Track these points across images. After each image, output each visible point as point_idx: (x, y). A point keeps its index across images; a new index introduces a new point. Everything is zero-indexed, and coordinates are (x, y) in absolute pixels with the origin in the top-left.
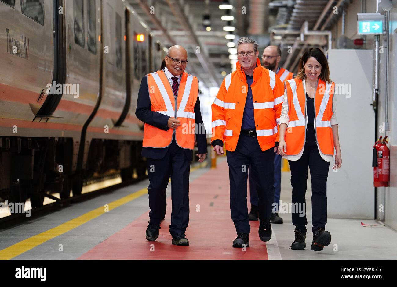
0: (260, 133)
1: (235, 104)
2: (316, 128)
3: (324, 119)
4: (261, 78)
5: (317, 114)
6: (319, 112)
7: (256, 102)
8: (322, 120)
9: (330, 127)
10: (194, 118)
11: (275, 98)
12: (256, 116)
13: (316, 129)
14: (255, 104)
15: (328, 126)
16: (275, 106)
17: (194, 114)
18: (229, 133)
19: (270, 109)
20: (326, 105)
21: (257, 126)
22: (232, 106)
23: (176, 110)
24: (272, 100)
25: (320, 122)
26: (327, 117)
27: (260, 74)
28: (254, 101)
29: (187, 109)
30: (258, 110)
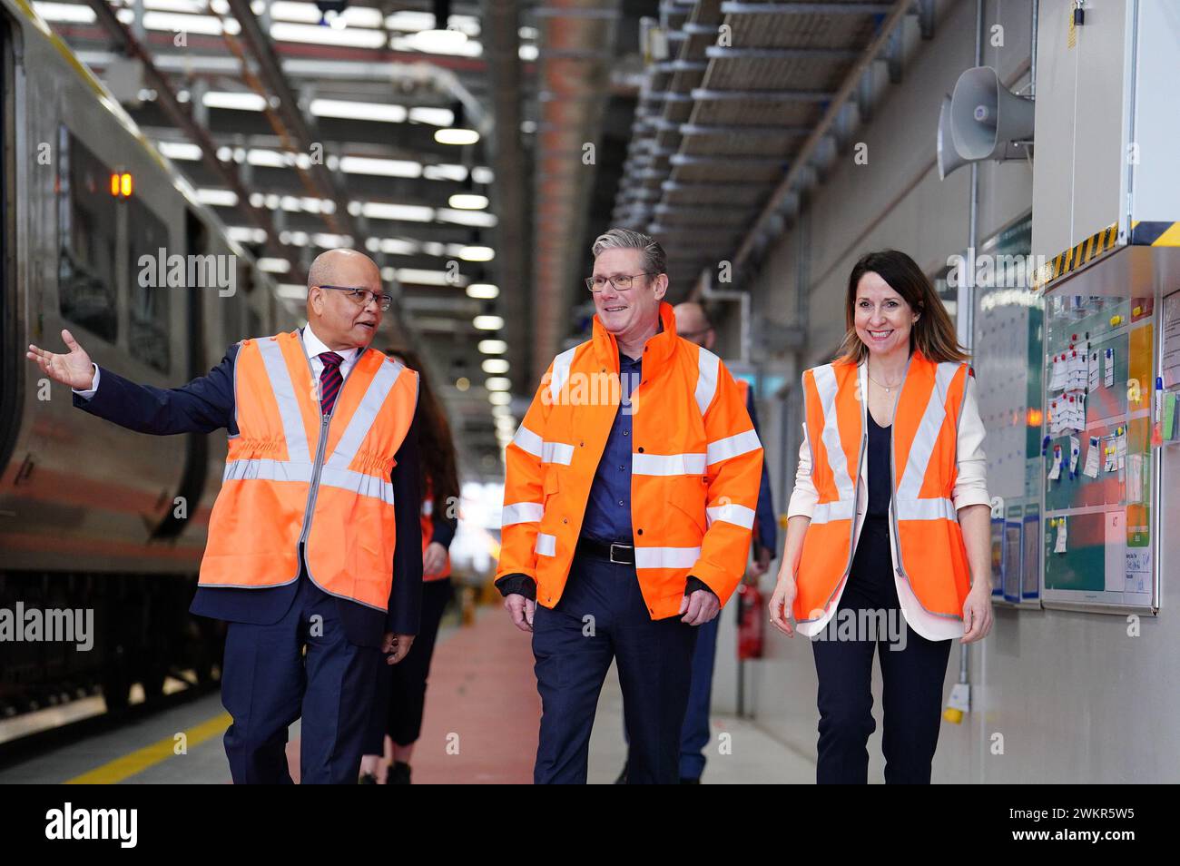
0: (646, 558)
1: (573, 447)
2: (897, 524)
3: (926, 493)
4: (669, 372)
5: (899, 478)
6: (908, 471)
7: (641, 450)
8: (922, 496)
9: (950, 518)
10: (391, 500)
11: (710, 440)
12: (638, 499)
13: (897, 528)
14: (636, 457)
15: (942, 516)
16: (709, 468)
17: (390, 487)
18: (547, 546)
19: (689, 477)
20: (933, 445)
21: (640, 532)
22: (563, 454)
23: (320, 460)
24: (701, 447)
25: (909, 504)
26: (936, 486)
27: (667, 356)
28: (635, 447)
29: (362, 464)
30: (647, 478)
